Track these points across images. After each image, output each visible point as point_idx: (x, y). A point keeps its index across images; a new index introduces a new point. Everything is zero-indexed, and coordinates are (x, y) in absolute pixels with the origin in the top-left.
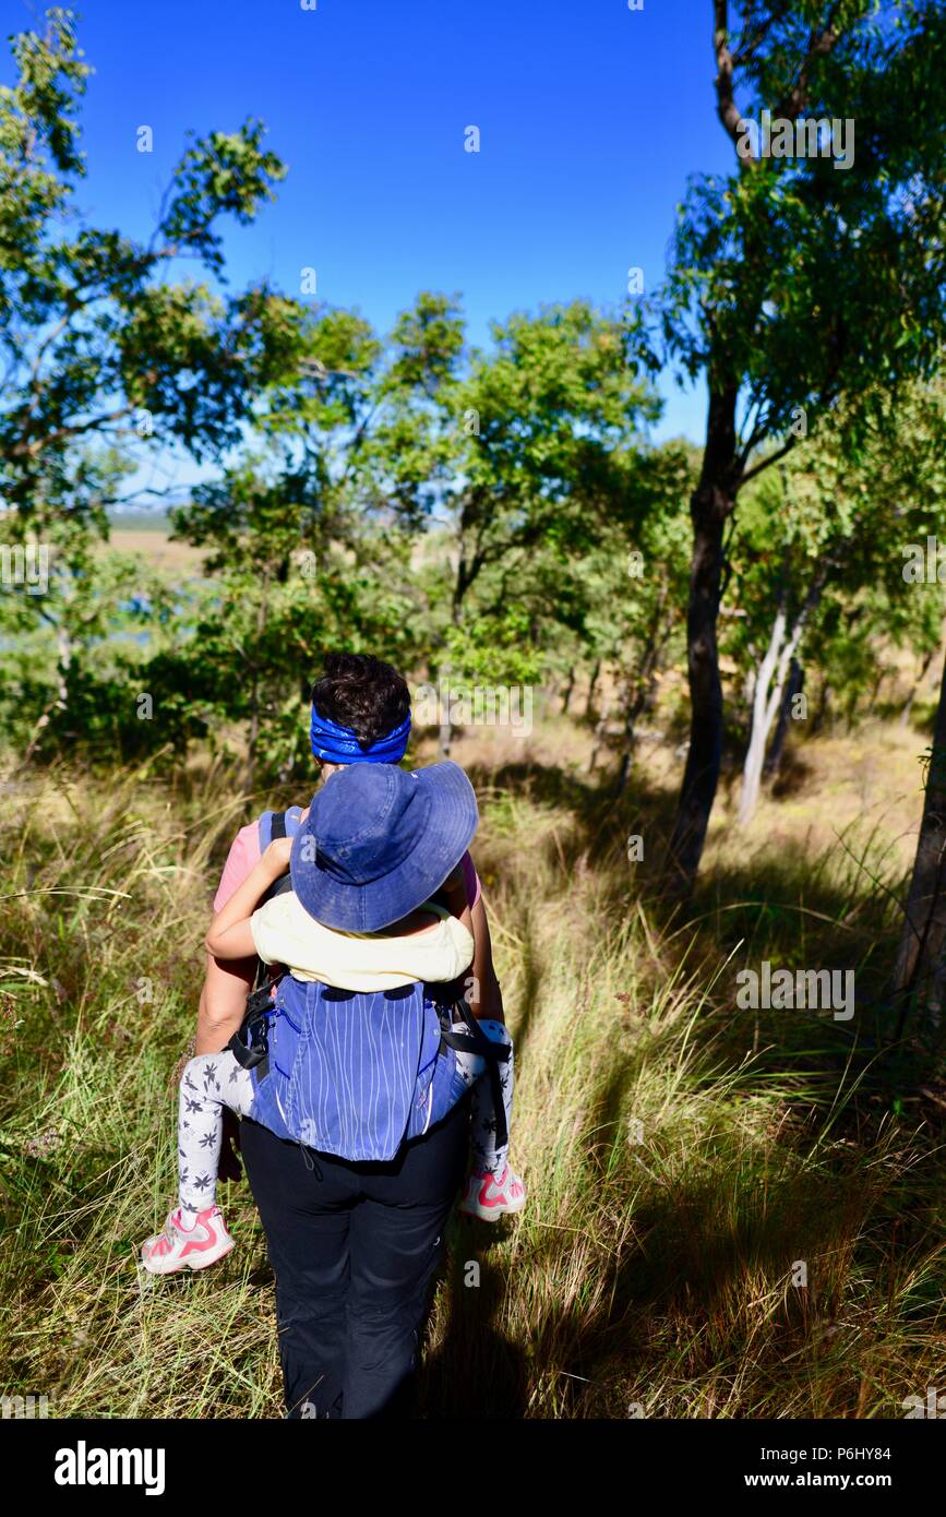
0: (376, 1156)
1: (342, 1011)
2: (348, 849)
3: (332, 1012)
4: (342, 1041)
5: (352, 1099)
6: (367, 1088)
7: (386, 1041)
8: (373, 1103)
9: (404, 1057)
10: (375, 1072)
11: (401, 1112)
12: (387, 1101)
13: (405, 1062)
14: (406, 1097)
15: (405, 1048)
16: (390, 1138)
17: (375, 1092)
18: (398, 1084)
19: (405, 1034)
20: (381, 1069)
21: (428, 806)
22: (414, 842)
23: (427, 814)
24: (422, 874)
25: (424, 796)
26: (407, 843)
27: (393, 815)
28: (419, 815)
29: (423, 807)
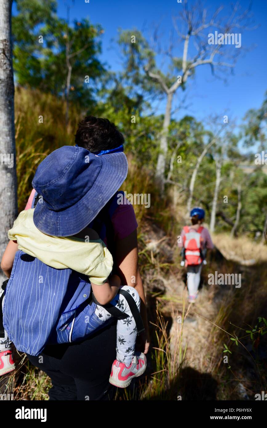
7: (46, 290)
8: (31, 321)
9: (54, 301)
10: (37, 305)
11: (45, 331)
12: (39, 322)
13: (54, 304)
14: (49, 323)
15: (55, 296)
16: (37, 343)
17: (34, 315)
18: (47, 315)
19: (57, 288)
20: (41, 304)
21: (97, 171)
22: (85, 190)
23: (95, 175)
24: (87, 209)
25: (97, 166)
26: (81, 190)
27: (71, 172)
28: (90, 175)
29: (94, 171)
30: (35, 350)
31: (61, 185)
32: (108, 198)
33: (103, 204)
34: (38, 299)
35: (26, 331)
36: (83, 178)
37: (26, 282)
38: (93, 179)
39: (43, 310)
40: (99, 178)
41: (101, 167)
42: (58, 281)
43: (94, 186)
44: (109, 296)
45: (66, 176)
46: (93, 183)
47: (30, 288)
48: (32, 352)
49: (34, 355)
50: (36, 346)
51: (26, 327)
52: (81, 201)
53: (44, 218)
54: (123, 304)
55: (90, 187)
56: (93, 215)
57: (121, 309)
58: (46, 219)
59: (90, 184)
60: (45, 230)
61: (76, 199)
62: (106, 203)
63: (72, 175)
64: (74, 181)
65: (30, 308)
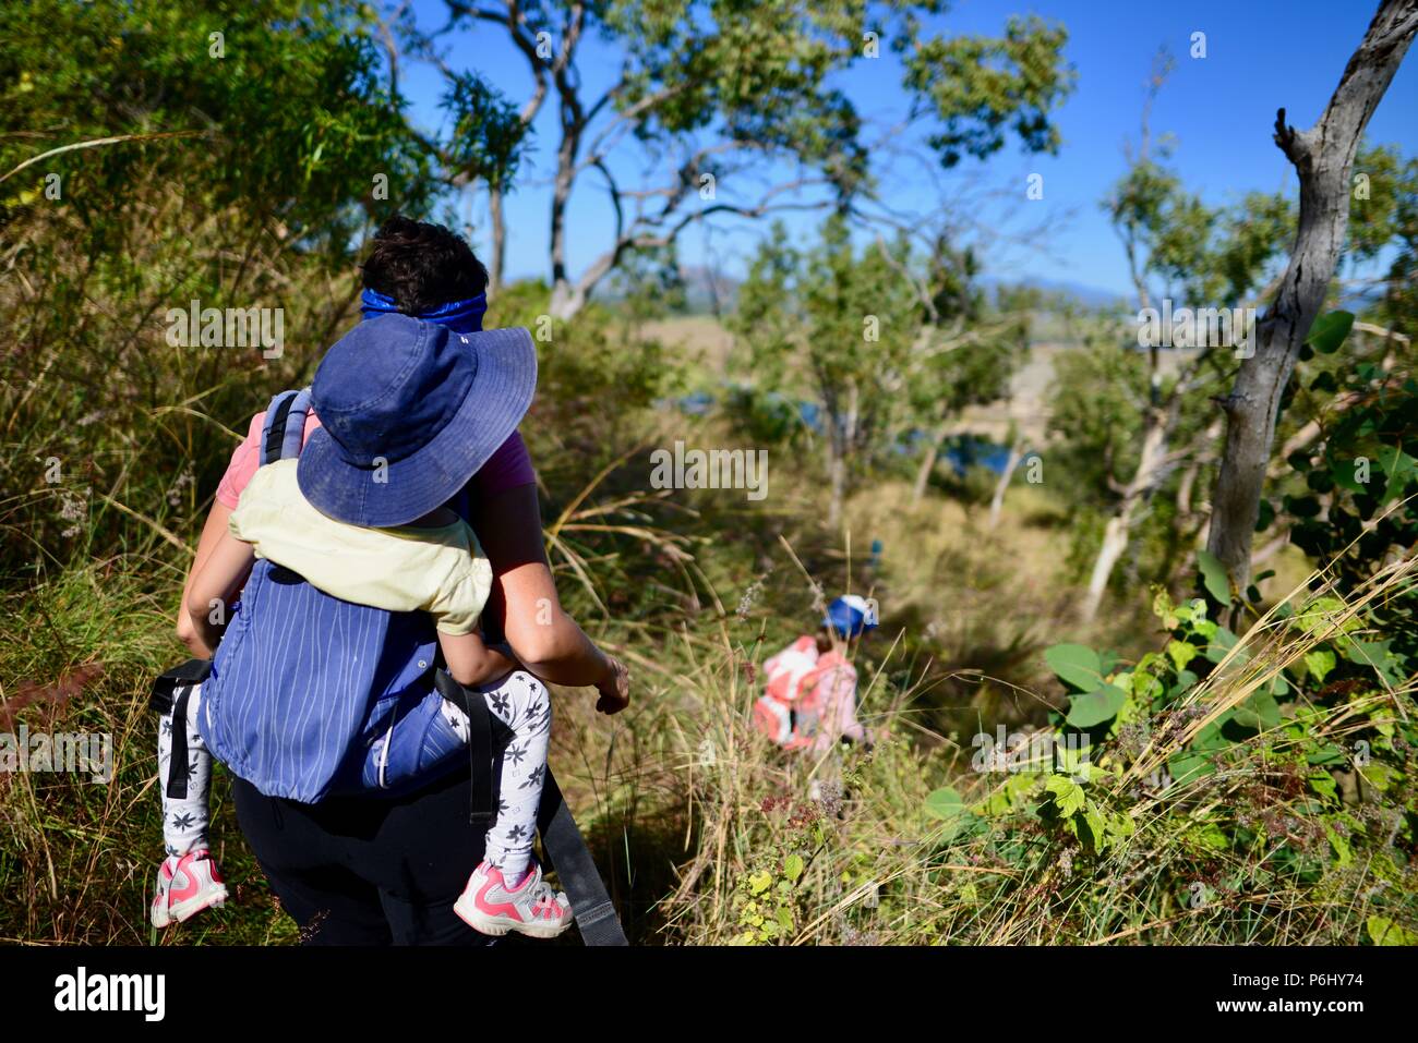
0: (294, 795)
1: (286, 598)
2: (346, 419)
3: (275, 594)
4: (278, 633)
5: (274, 712)
6: (297, 704)
7: (336, 649)
8: (301, 724)
9: (355, 674)
10: (313, 685)
11: (335, 744)
12: (318, 724)
13: (354, 682)
14: (345, 725)
15: (358, 664)
16: (315, 773)
17: (306, 710)
18: (338, 707)
19: (361, 646)
20: (322, 683)
21: (465, 384)
22: (436, 427)
23: (461, 394)
24: (439, 470)
25: (464, 371)
26: (426, 427)
27: (409, 386)
28: (451, 394)
29: (457, 384)
30: (309, 789)
31: (385, 413)
32: (488, 450)
33: (477, 463)
34: (315, 671)
35: (287, 752)
36: (434, 400)
37: (287, 631)
38: (457, 401)
39: (330, 696)
40: (469, 401)
41: (475, 373)
42: (364, 629)
43: (457, 418)
44: (480, 666)
45: (397, 394)
46: (455, 412)
47: (295, 647)
48: (303, 794)
49: (307, 801)
50: (313, 779)
51: (288, 737)
52: (423, 451)
53: (327, 479)
54: (507, 706)
55: (448, 421)
56: (453, 485)
57: (502, 717)
58: (332, 481)
59: (447, 414)
60: (327, 508)
61: (412, 446)
62: (483, 462)
63: (412, 393)
64: (416, 407)
65: (297, 691)
